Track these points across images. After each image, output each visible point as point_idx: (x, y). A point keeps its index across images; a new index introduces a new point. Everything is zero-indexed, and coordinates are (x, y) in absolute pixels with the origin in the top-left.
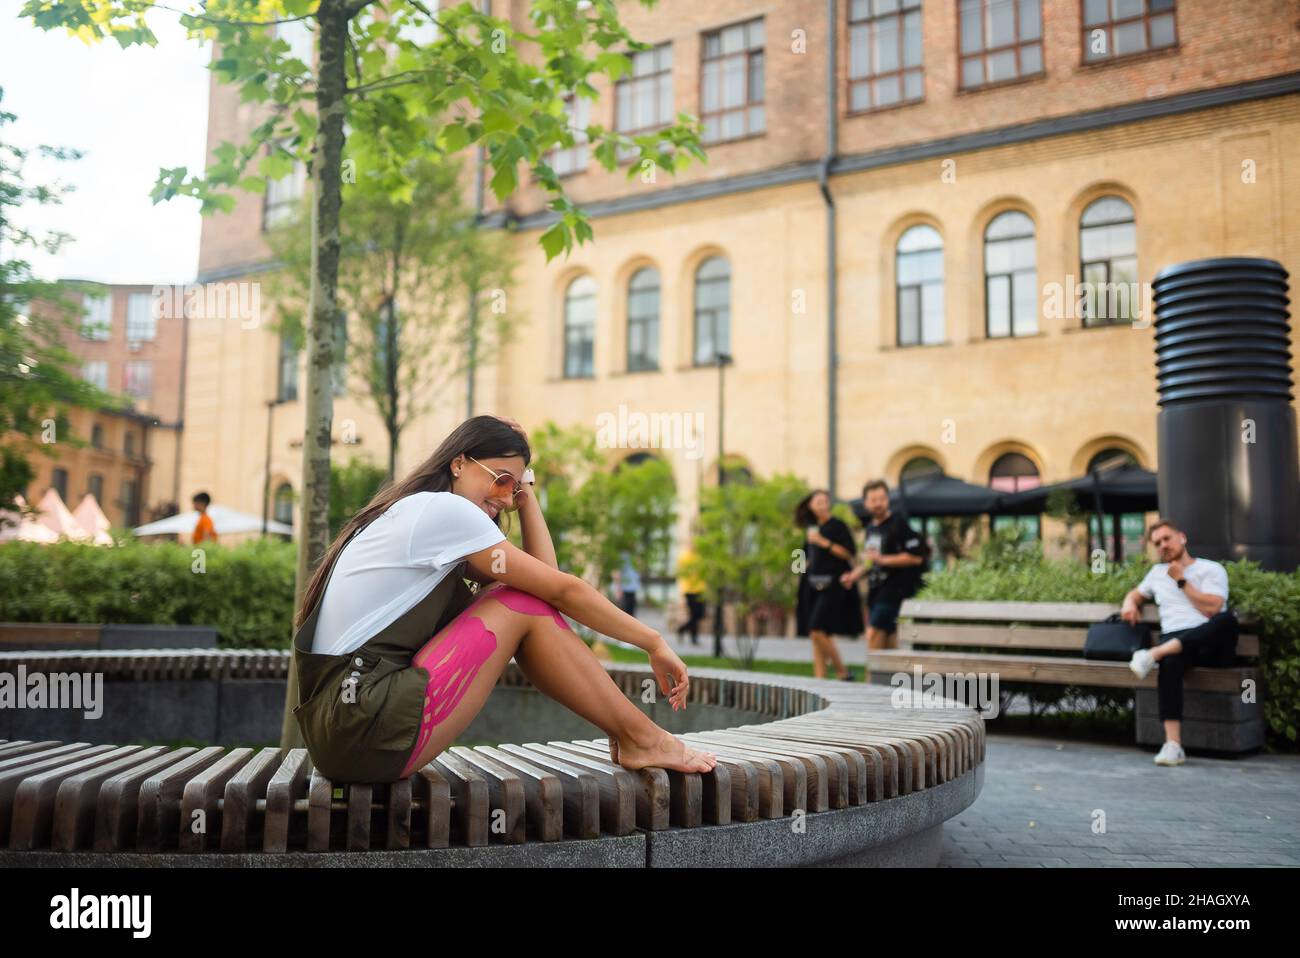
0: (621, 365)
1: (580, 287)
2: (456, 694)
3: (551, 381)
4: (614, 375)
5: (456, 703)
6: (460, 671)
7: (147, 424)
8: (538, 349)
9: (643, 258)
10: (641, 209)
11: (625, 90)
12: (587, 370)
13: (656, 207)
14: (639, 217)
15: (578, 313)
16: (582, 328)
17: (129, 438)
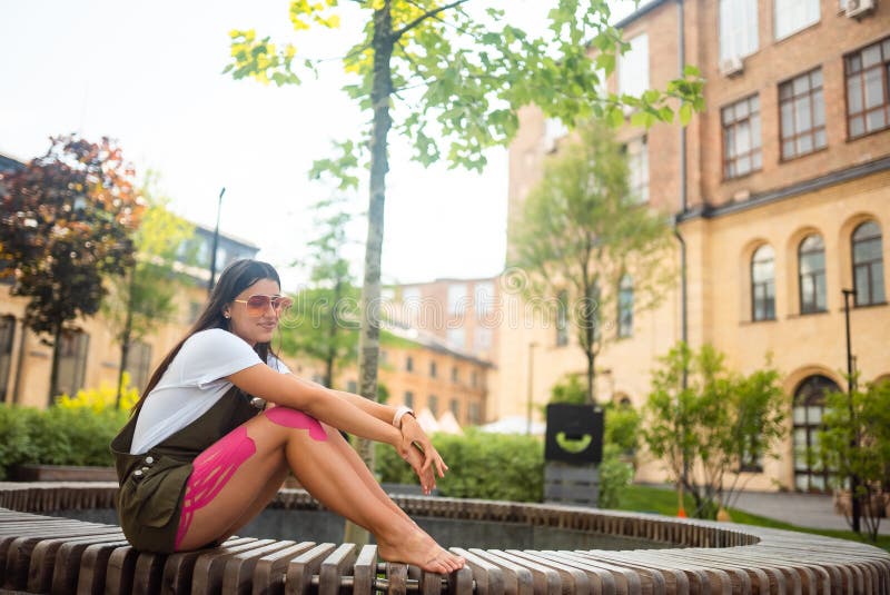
0: (796, 310)
1: (763, 254)
2: (216, 486)
3: (743, 324)
4: (790, 317)
5: (215, 493)
6: (219, 468)
7: (485, 366)
8: (733, 303)
9: (809, 228)
10: (804, 193)
11: (787, 108)
12: (769, 315)
13: (816, 190)
14: (804, 198)
15: (761, 273)
16: (765, 285)
17: (474, 376)
